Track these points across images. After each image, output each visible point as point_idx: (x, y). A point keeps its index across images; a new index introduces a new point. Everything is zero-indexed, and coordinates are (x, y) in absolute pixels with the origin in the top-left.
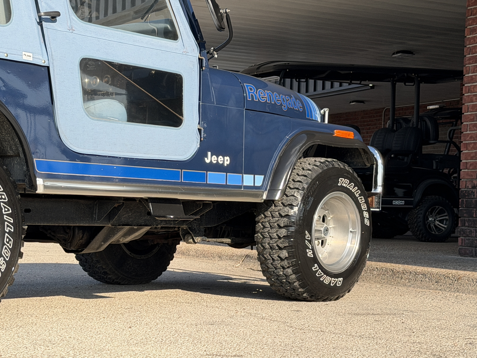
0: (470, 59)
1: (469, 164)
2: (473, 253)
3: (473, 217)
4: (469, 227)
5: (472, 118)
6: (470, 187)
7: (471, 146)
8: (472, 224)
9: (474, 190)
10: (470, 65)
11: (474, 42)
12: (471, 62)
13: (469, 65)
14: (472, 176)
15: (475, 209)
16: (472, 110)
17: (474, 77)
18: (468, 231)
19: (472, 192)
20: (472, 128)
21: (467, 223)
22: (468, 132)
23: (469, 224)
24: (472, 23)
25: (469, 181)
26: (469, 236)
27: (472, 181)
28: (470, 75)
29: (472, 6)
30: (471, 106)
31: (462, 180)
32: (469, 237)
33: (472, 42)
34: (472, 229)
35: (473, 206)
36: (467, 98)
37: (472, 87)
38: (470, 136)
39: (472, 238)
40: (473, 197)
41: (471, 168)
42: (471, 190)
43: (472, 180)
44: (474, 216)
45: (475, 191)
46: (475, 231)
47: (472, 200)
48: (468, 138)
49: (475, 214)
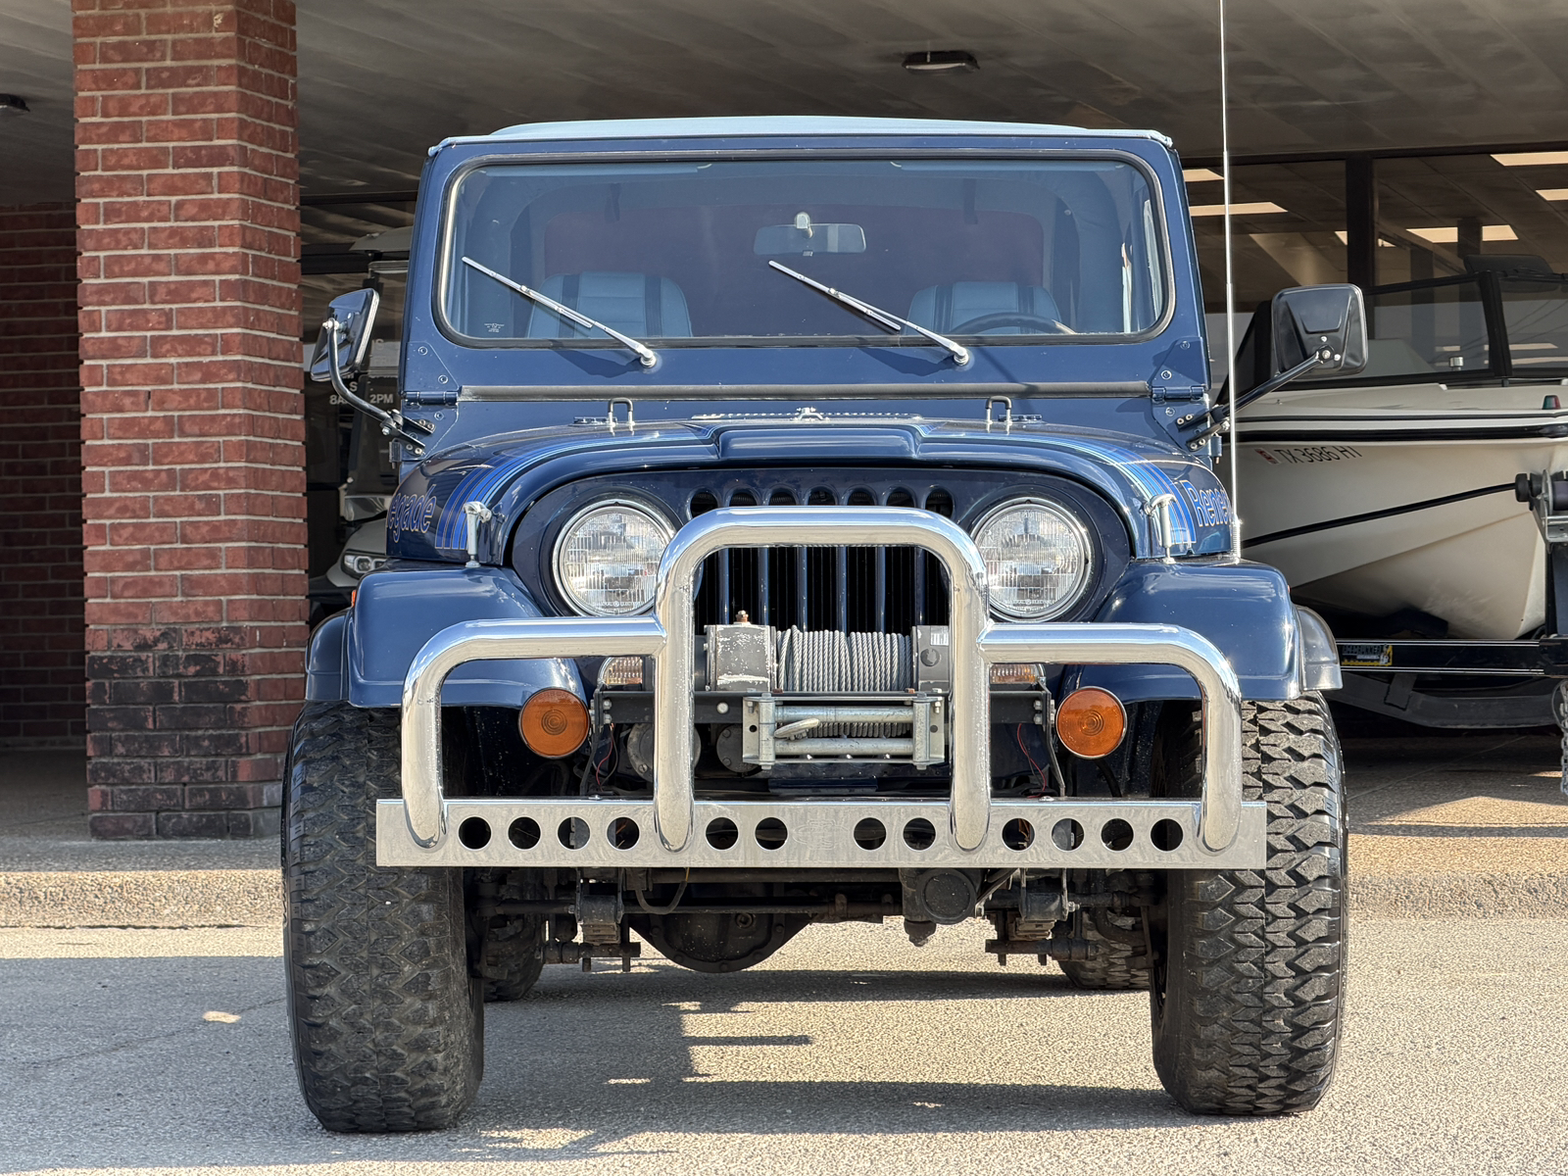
0: (102, 290)
1: (121, 584)
2: (150, 828)
3: (142, 728)
4: (126, 756)
5: (122, 454)
6: (127, 645)
7: (126, 533)
8: (141, 748)
9: (143, 655)
10: (103, 309)
11: (113, 244)
12: (107, 298)
13: (96, 308)
14: (136, 617)
15: (151, 708)
16: (120, 434)
17: (120, 342)
18: (127, 767)
19: (138, 660)
20: (125, 482)
21: (120, 745)
22: (107, 494)
23: (127, 751)
24: (102, 190)
25: (123, 630)
26: (134, 780)
27: (136, 631)
28: (104, 334)
29: (98, 143)
30: (117, 421)
31: (91, 627)
32: (133, 784)
33: (109, 243)
34: (144, 763)
35: (142, 699)
36: (100, 399)
37: (118, 369)
38: (117, 505)
39: (144, 787)
40: (140, 674)
41: (126, 594)
42: (133, 654)
43: (134, 626)
44: (151, 726)
45: (148, 657)
46: (152, 769)
47: (138, 684)
48: (112, 511)
49: (150, 720)
